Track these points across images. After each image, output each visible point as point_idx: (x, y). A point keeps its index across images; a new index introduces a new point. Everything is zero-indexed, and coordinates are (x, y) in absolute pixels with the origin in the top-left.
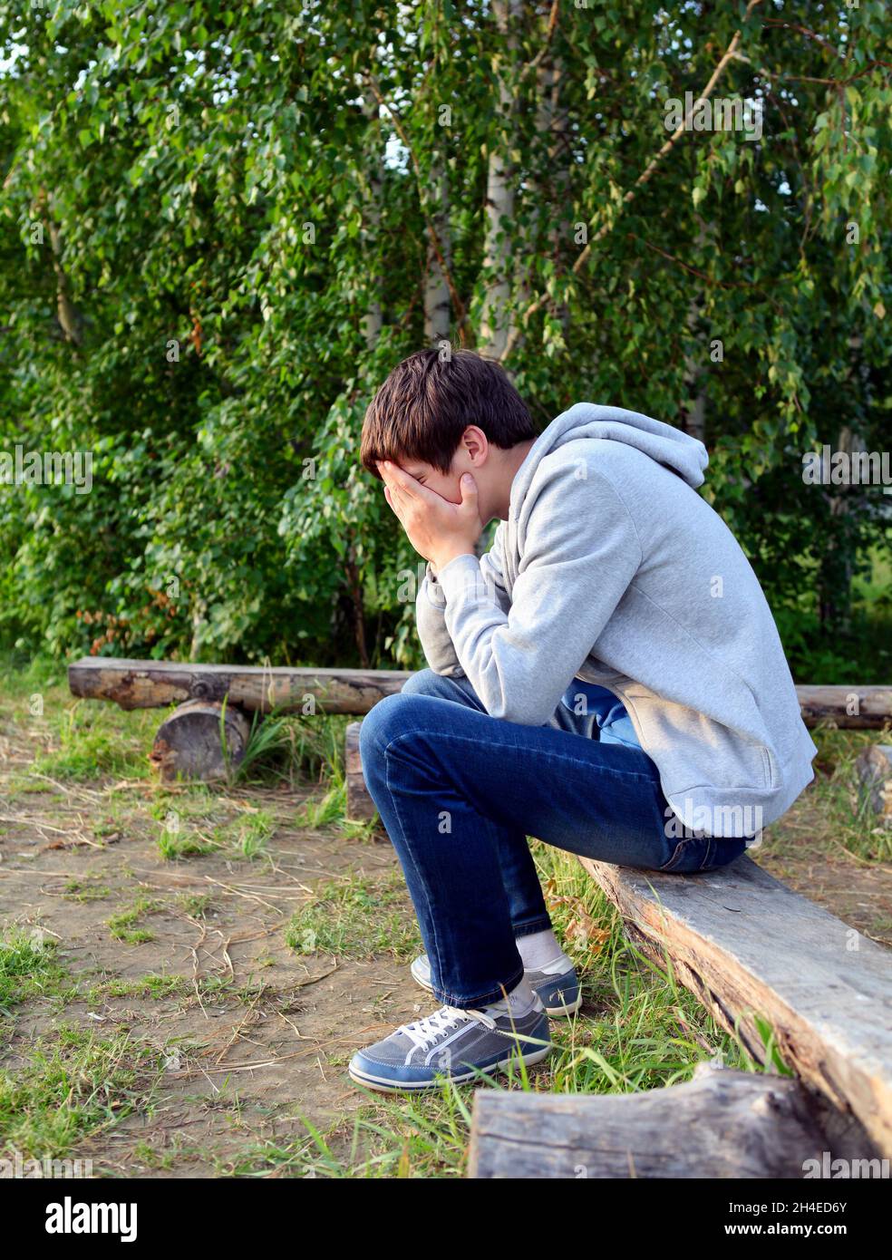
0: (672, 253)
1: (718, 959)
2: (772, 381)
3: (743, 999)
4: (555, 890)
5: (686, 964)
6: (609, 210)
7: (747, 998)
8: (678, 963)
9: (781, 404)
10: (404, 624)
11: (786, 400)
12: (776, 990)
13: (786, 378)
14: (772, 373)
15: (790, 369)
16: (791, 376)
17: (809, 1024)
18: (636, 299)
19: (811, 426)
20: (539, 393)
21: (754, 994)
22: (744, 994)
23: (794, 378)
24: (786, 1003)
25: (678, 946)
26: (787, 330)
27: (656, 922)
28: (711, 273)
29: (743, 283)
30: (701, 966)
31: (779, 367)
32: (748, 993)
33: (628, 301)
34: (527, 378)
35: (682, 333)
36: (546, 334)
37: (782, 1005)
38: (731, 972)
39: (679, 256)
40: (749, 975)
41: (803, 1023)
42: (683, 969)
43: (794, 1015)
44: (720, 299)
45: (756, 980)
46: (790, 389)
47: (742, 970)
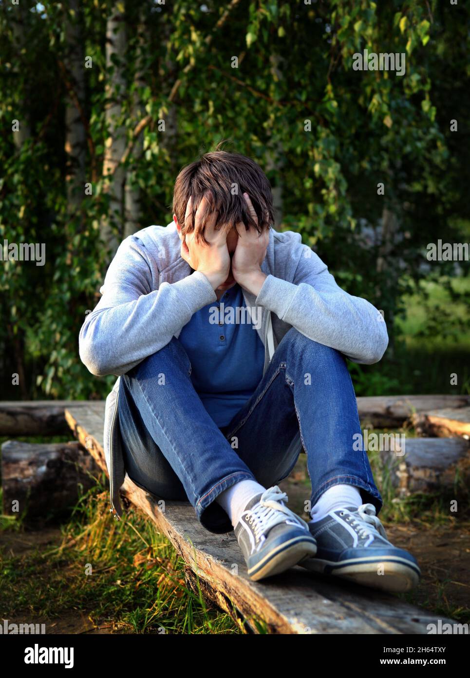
0: (243, 80)
1: (239, 586)
2: (317, 175)
3: (253, 611)
4: (152, 555)
5: (222, 594)
6: (190, 49)
7: (255, 610)
8: (217, 593)
9: (324, 191)
10: (51, 365)
11: (327, 188)
12: (270, 601)
13: (326, 172)
14: (317, 168)
15: (329, 165)
16: (330, 170)
17: (285, 619)
18: (214, 116)
19: (348, 207)
20: (147, 187)
21: (258, 606)
22: (253, 607)
23: (332, 172)
24: (274, 608)
25: (217, 581)
26: (328, 136)
27: (204, 567)
28: (271, 94)
29: (295, 102)
30: (229, 592)
31: (322, 164)
32: (255, 606)
33: (209, 117)
34: (137, 176)
35: (252, 140)
36: (146, 144)
37: (272, 610)
38: (245, 593)
39: (248, 82)
40: (255, 593)
41: (282, 619)
42: (220, 597)
43: (278, 615)
44: (279, 114)
45: (258, 595)
46: (331, 180)
47: (251, 590)
